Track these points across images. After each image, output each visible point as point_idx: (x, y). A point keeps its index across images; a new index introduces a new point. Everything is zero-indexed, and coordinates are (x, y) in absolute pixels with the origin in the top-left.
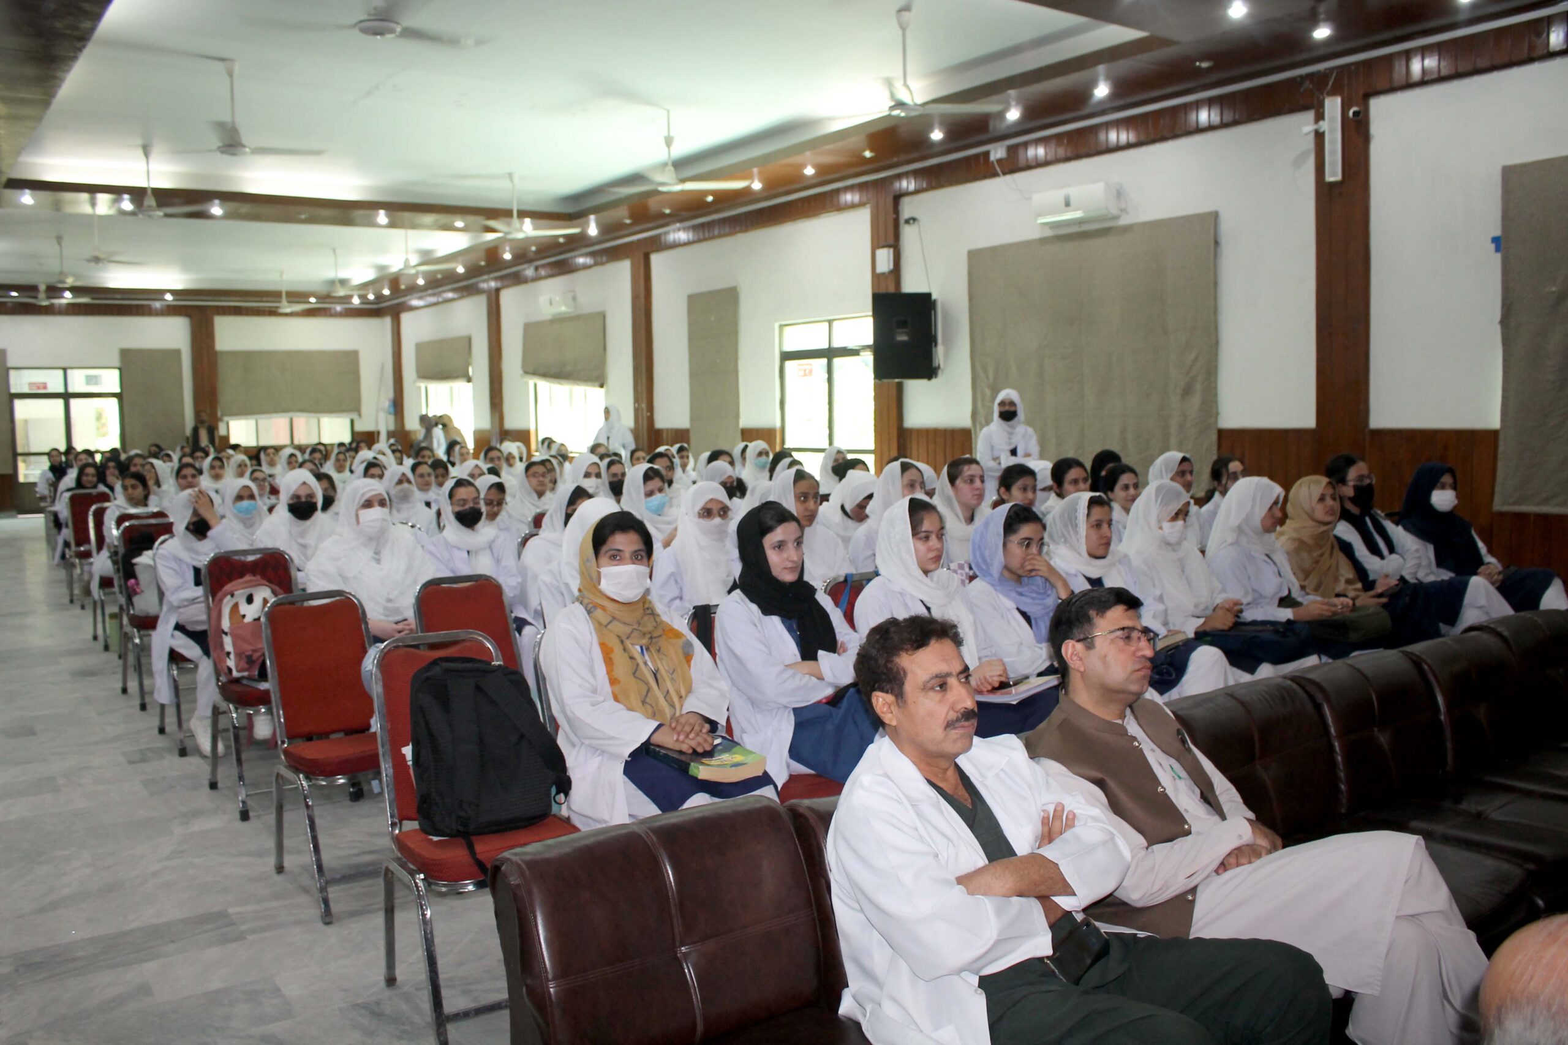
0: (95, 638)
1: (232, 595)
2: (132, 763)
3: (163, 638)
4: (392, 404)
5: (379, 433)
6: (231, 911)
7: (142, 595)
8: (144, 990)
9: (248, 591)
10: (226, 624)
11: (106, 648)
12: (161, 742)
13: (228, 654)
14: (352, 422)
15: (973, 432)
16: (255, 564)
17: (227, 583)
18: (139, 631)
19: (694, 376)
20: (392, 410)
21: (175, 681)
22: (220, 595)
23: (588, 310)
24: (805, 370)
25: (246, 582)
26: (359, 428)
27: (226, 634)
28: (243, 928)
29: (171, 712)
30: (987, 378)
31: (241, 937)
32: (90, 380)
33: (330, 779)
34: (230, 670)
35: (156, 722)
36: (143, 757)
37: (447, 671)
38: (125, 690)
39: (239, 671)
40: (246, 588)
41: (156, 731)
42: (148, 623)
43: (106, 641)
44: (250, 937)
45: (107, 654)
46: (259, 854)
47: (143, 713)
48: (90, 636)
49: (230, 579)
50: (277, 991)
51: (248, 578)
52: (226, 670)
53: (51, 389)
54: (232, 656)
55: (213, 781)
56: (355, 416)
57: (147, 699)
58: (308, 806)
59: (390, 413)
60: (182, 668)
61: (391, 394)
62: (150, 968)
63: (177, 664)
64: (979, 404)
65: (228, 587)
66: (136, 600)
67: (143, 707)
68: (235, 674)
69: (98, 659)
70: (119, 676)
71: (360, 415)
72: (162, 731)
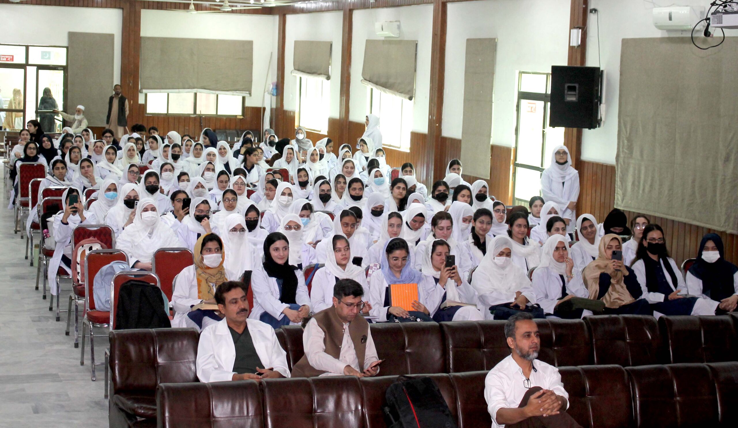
0: (26, 258)
1: (83, 246)
2: (33, 321)
3: (55, 262)
4: (275, 87)
5: (264, 109)
6: (59, 374)
7: (50, 238)
8: (23, 390)
9: (90, 245)
10: (79, 260)
11: (32, 264)
12: (50, 314)
13: (78, 273)
14: (244, 98)
15: (616, 167)
16: (96, 231)
17: (81, 240)
18: (46, 257)
19: (466, 100)
20: (275, 92)
21: (57, 283)
22: (78, 245)
23: (408, 37)
24: (532, 107)
25: (91, 240)
26: (248, 104)
27: (78, 264)
28: (62, 379)
29: (55, 300)
30: (627, 132)
31: (61, 381)
32: (44, 55)
33: (101, 325)
34: (78, 281)
35: (48, 305)
36: (39, 320)
37: (132, 284)
38: (37, 288)
39: (81, 282)
40: (90, 243)
41: (48, 309)
42: (49, 254)
43: (32, 261)
44: (63, 382)
45: (32, 267)
46: (77, 359)
47: (44, 300)
48: (24, 256)
49: (84, 238)
50: (67, 395)
51: (91, 238)
52: (77, 280)
53: (16, 61)
54: (80, 274)
55: (68, 331)
56: (247, 95)
57: (47, 294)
58: (91, 334)
59: (273, 95)
60: (62, 278)
61: (275, 80)
62: (26, 385)
63: (60, 276)
64: (621, 149)
65: (82, 242)
66: (46, 240)
67: (45, 297)
68: (80, 282)
69: (27, 270)
70: (35, 281)
71: (250, 94)
72: (51, 309)
